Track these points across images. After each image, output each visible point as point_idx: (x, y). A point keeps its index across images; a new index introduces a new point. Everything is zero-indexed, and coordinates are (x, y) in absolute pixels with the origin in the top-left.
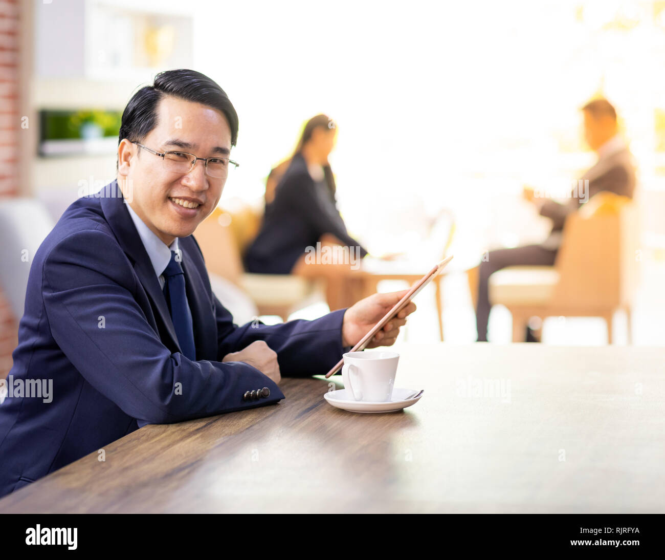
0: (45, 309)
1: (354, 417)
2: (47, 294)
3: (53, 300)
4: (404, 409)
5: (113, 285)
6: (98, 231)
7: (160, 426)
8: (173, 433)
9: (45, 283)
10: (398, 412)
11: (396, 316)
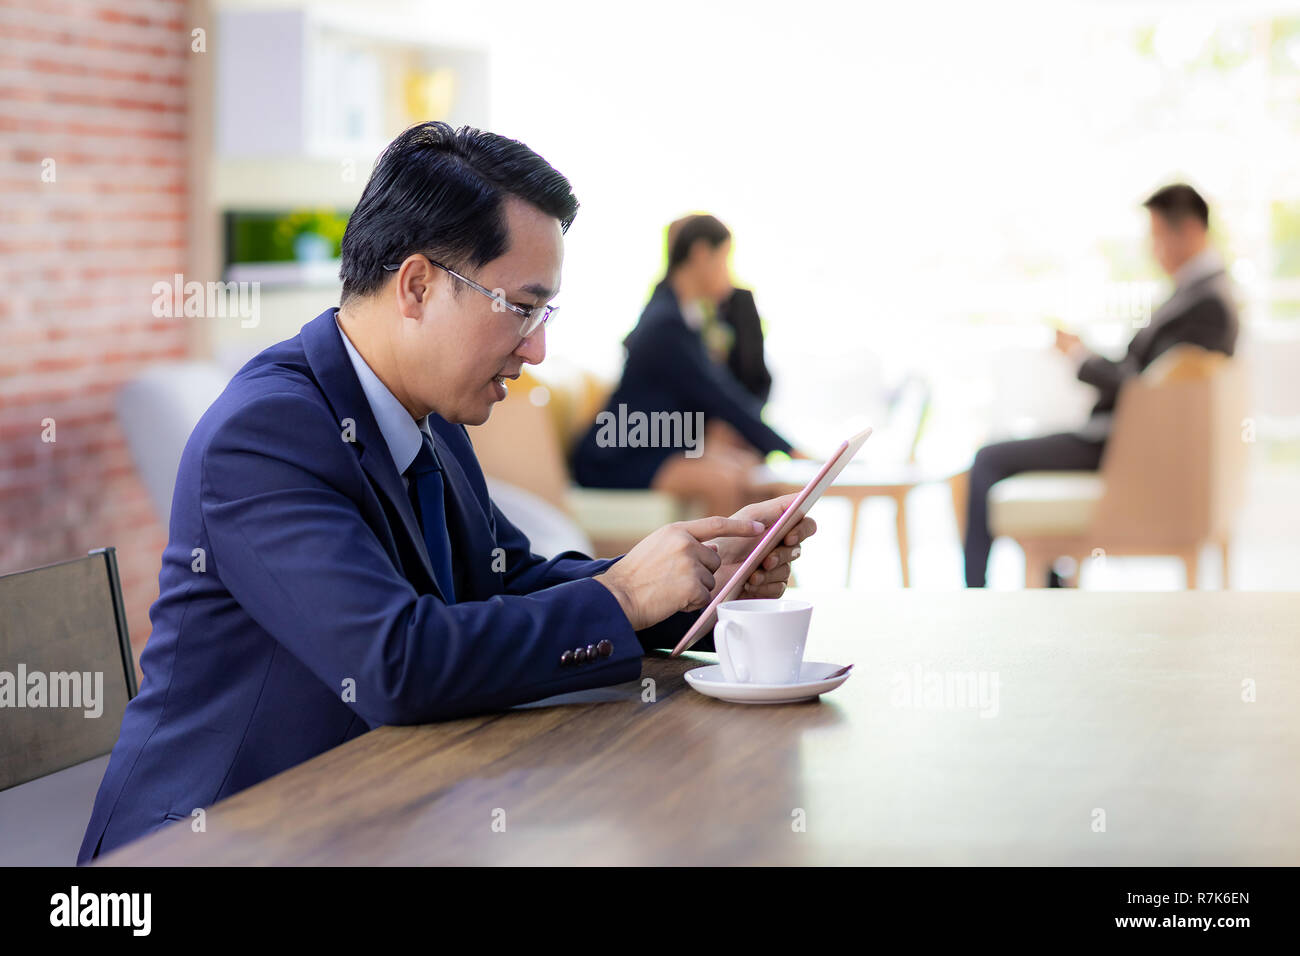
0: (206, 531)
1: (733, 711)
2: (210, 506)
3: (219, 517)
4: (821, 696)
5: (327, 491)
6: (295, 394)
7: (401, 729)
8: (425, 739)
9: (207, 487)
10: (812, 701)
11: (780, 543)
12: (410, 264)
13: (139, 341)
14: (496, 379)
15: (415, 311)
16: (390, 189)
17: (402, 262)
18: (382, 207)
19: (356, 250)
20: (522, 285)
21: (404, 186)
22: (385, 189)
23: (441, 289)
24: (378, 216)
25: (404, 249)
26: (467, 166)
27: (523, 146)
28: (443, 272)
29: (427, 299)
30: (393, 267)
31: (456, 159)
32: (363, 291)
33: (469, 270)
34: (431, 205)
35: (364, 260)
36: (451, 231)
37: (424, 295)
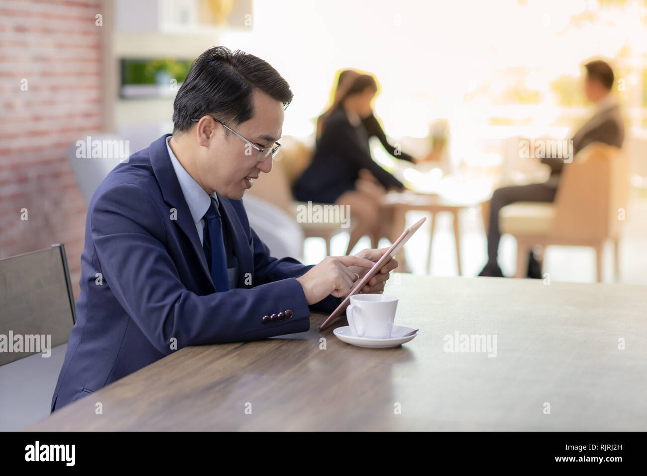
0: (95, 248)
2: (95, 236)
4: (403, 345)
9: (93, 227)
10: (398, 347)
11: (378, 272)
12: (204, 120)
13: (78, 122)
14: (246, 179)
15: (206, 142)
16: (197, 80)
17: (200, 118)
18: (193, 89)
19: (180, 109)
20: (259, 135)
21: (205, 79)
22: (195, 79)
23: (219, 133)
24: (191, 93)
25: (202, 112)
26: (236, 72)
27: (267, 64)
28: (220, 125)
29: (212, 137)
30: (196, 120)
31: (231, 67)
32: (182, 130)
33: (233, 125)
34: (217, 90)
35: (183, 115)
36: (225, 105)
37: (211, 135)
